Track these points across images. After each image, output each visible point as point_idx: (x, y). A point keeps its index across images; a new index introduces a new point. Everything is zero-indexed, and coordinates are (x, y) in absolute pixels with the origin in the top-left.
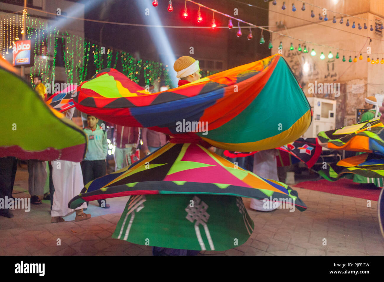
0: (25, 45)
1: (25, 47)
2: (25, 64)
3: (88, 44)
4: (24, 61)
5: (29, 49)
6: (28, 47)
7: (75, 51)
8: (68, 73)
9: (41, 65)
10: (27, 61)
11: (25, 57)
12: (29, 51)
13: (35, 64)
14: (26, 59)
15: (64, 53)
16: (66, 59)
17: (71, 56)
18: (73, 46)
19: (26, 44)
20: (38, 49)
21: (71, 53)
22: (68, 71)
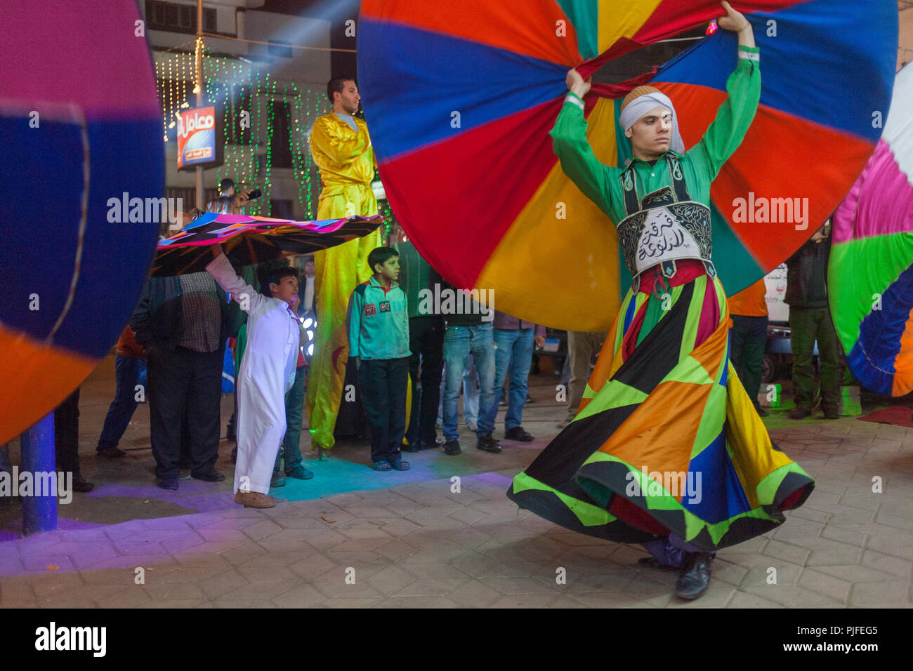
0: (202, 118)
1: (203, 123)
2: (203, 161)
4: (202, 155)
5: (212, 128)
6: (209, 122)
8: (301, 177)
9: (239, 163)
10: (208, 153)
11: (205, 147)
12: (212, 132)
13: (226, 161)
14: (207, 150)
15: (288, 131)
16: (295, 146)
18: (308, 113)
19: (206, 116)
20: (231, 126)
21: (306, 130)
22: (299, 174)
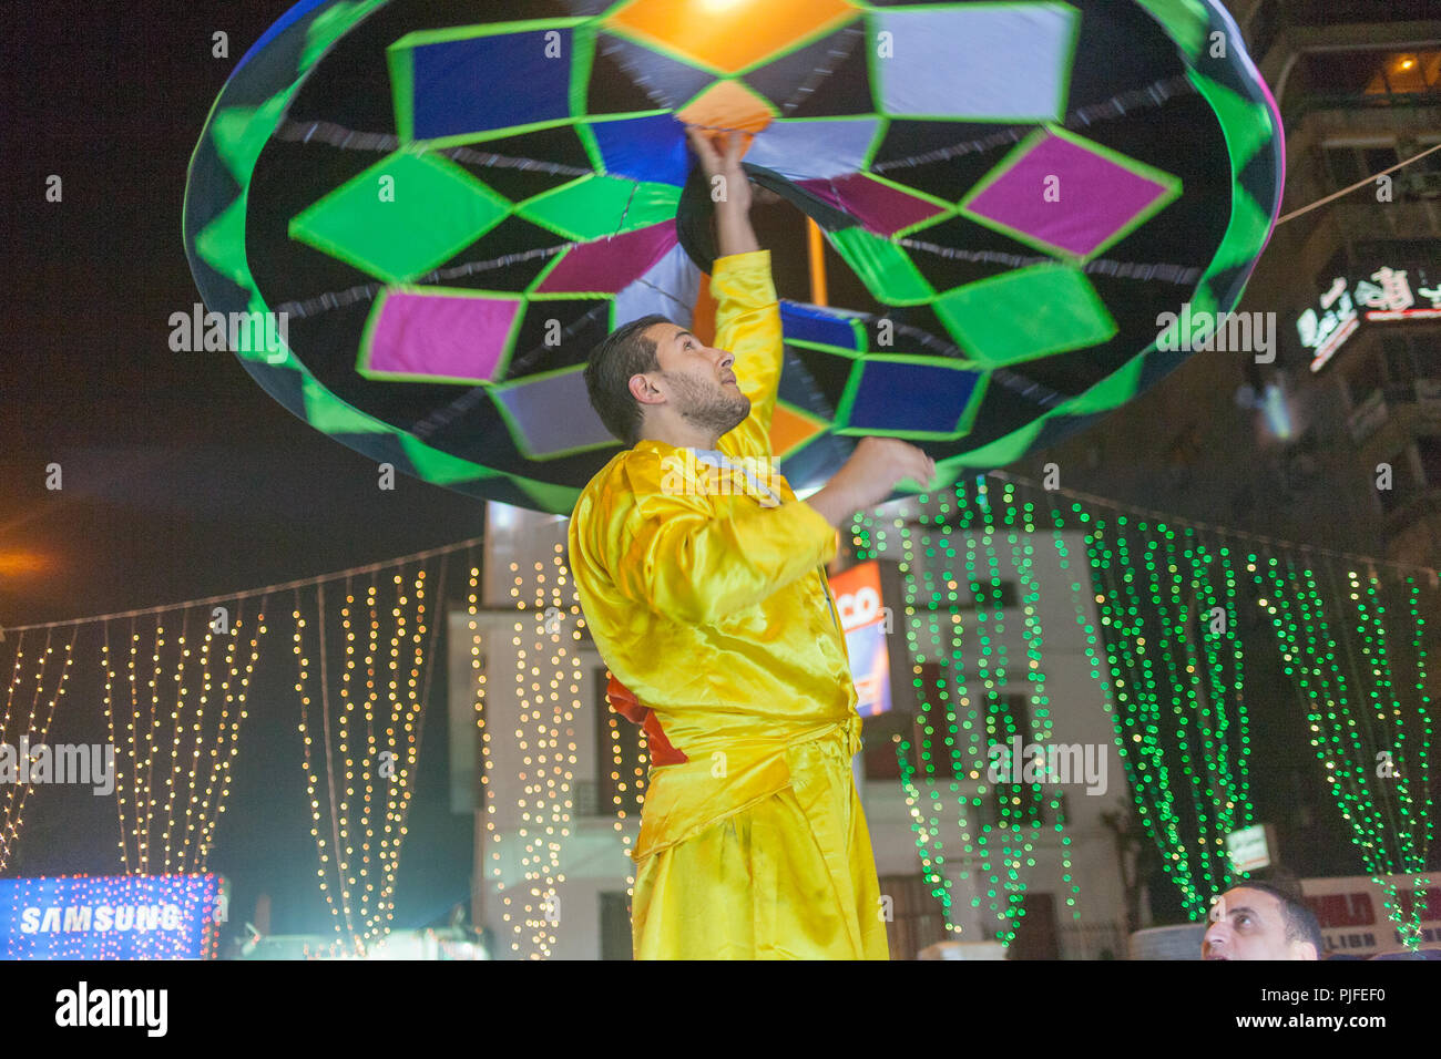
3: (1219, 559)
7: (1147, 609)
17: (1132, 639)
18: (1128, 578)
19: (854, 592)
21: (1129, 622)
